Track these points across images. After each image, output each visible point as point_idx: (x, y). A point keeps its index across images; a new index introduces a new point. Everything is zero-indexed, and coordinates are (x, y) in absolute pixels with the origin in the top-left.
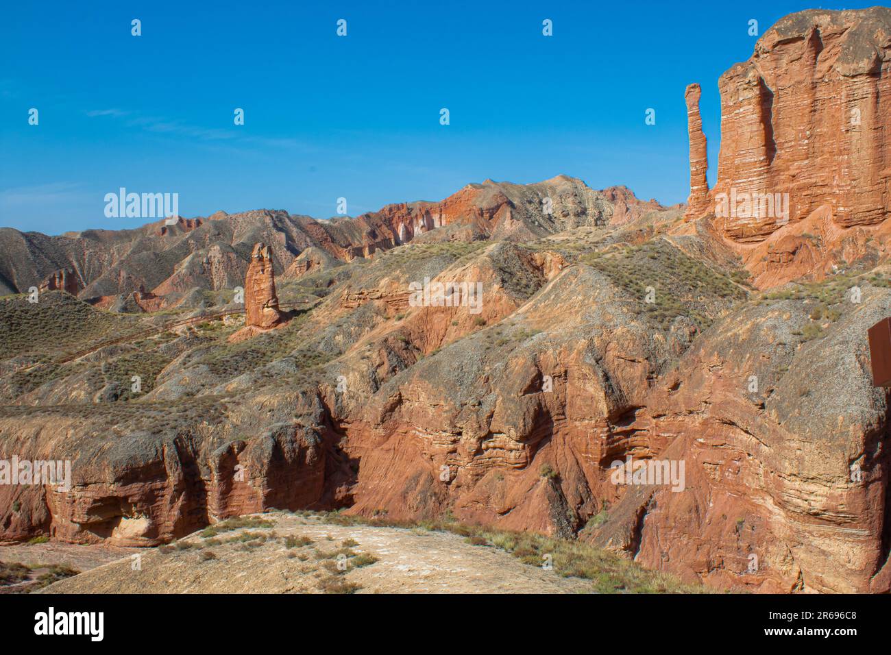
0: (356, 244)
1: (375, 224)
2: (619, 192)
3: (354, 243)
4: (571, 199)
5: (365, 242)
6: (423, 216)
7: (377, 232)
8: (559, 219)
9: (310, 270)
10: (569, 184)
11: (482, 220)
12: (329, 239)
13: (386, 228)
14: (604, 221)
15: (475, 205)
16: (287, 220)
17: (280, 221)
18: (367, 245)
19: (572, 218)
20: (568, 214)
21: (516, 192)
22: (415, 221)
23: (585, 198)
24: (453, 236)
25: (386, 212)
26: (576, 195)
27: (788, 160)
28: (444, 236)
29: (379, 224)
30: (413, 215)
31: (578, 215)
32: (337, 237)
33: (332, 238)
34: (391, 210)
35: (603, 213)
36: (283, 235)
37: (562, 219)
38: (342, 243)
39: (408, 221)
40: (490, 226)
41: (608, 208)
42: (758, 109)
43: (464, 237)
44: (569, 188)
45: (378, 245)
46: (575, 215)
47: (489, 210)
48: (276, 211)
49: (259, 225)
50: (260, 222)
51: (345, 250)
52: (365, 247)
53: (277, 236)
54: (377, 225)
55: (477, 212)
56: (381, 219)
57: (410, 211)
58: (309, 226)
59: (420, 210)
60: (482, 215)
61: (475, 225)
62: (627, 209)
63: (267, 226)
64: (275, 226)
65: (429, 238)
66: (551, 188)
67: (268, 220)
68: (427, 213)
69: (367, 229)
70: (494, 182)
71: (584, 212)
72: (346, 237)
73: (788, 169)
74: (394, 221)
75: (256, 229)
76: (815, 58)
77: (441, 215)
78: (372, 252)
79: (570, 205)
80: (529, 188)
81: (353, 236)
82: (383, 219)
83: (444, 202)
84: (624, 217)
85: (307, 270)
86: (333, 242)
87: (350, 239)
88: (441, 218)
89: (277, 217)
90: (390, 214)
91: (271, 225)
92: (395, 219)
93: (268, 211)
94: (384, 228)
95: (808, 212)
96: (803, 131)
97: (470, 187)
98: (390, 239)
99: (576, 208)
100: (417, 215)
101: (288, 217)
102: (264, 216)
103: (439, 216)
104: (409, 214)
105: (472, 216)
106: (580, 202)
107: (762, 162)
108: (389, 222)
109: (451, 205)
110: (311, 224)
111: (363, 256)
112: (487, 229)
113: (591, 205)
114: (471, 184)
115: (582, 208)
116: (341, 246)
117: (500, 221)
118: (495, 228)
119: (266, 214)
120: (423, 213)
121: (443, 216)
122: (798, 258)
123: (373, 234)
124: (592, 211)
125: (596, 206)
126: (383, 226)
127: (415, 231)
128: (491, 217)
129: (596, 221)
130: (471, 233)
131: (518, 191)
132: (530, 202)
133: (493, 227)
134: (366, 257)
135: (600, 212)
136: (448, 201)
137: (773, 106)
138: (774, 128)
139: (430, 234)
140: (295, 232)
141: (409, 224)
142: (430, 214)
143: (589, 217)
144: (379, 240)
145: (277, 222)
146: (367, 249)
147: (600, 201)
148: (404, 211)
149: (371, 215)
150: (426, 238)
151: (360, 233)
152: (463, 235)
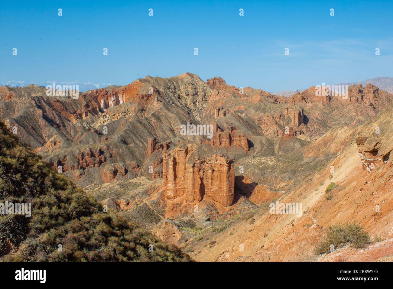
0: (78, 112)
1: (88, 100)
2: (217, 81)
3: (78, 111)
4: (191, 86)
5: (83, 110)
6: (114, 95)
7: (89, 105)
8: (184, 97)
9: (56, 146)
10: (190, 78)
11: (143, 101)
12: (65, 109)
13: (94, 102)
14: (207, 98)
15: (140, 92)
16: (43, 101)
17: (39, 102)
18: (84, 112)
19: (191, 97)
20: (189, 95)
21: (162, 83)
22: (109, 98)
23: (198, 86)
24: (128, 109)
25: (94, 93)
26: (193, 84)
27: (180, 181)
28: (123, 109)
29: (90, 100)
30: (109, 94)
31: (193, 95)
32: (69, 108)
33: (66, 108)
34: (97, 92)
35: (207, 94)
36: (41, 111)
37: (186, 97)
38: (71, 111)
39: (106, 98)
40: (147, 104)
41: (209, 91)
42: (173, 168)
43: (133, 110)
44: (190, 80)
45: (90, 111)
46: (192, 95)
47: (147, 95)
48: (37, 97)
49: (28, 105)
50: (29, 103)
51: (73, 115)
52: (83, 113)
53: (38, 111)
54: (89, 100)
55: (140, 97)
56: (92, 97)
57: (107, 92)
58: (54, 103)
59: (112, 92)
60: (143, 98)
61: (139, 104)
62: (219, 93)
63: (32, 106)
64: (37, 105)
65: (116, 110)
66: (181, 80)
67: (33, 102)
68: (116, 93)
69: (84, 103)
70: (151, 78)
71: (197, 94)
72: (73, 108)
73: (179, 183)
74: (99, 98)
75: (27, 107)
76: (186, 156)
77: (123, 95)
78: (86, 115)
79: (190, 90)
80: (170, 80)
81: (77, 107)
82: (93, 97)
83: (125, 88)
84: (217, 97)
85: (54, 146)
86: (66, 111)
87: (75, 109)
88: (123, 96)
89: (38, 100)
90: (96, 94)
91: (35, 105)
92: (99, 97)
93: (33, 97)
94: (93, 102)
95: (183, 195)
96: (182, 174)
97: (138, 81)
98: (96, 108)
99: (192, 92)
100: (110, 95)
101: (44, 100)
102: (31, 100)
103: (122, 96)
104: (107, 94)
105: (138, 99)
106: (195, 88)
107: (173, 181)
108: (96, 99)
109: (128, 90)
110: (55, 101)
111: (82, 118)
112: (145, 105)
113: (201, 90)
114: (139, 79)
115: (196, 91)
116: (71, 113)
117: (152, 101)
118: (149, 105)
119: (32, 99)
120: (114, 93)
121: (124, 95)
122: (173, 210)
123: (87, 106)
124: (201, 93)
125: (203, 90)
126: (93, 101)
127: (110, 103)
128: (147, 99)
129: (202, 98)
130: (137, 108)
131: (163, 82)
132: (169, 88)
133: (148, 104)
134: (83, 118)
135: (205, 94)
136: (127, 87)
137: (177, 166)
138: (177, 172)
139: (116, 108)
140: (47, 108)
141: (106, 99)
142: (117, 94)
143: (199, 97)
144: (90, 108)
145: (38, 103)
146: (84, 114)
147: (205, 88)
148: (104, 93)
149: (86, 95)
150: (114, 110)
151: (81, 105)
152: (133, 109)
